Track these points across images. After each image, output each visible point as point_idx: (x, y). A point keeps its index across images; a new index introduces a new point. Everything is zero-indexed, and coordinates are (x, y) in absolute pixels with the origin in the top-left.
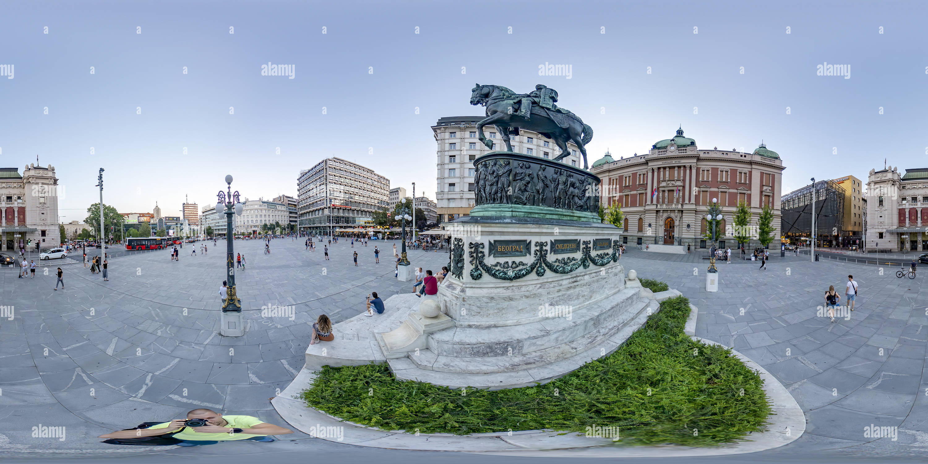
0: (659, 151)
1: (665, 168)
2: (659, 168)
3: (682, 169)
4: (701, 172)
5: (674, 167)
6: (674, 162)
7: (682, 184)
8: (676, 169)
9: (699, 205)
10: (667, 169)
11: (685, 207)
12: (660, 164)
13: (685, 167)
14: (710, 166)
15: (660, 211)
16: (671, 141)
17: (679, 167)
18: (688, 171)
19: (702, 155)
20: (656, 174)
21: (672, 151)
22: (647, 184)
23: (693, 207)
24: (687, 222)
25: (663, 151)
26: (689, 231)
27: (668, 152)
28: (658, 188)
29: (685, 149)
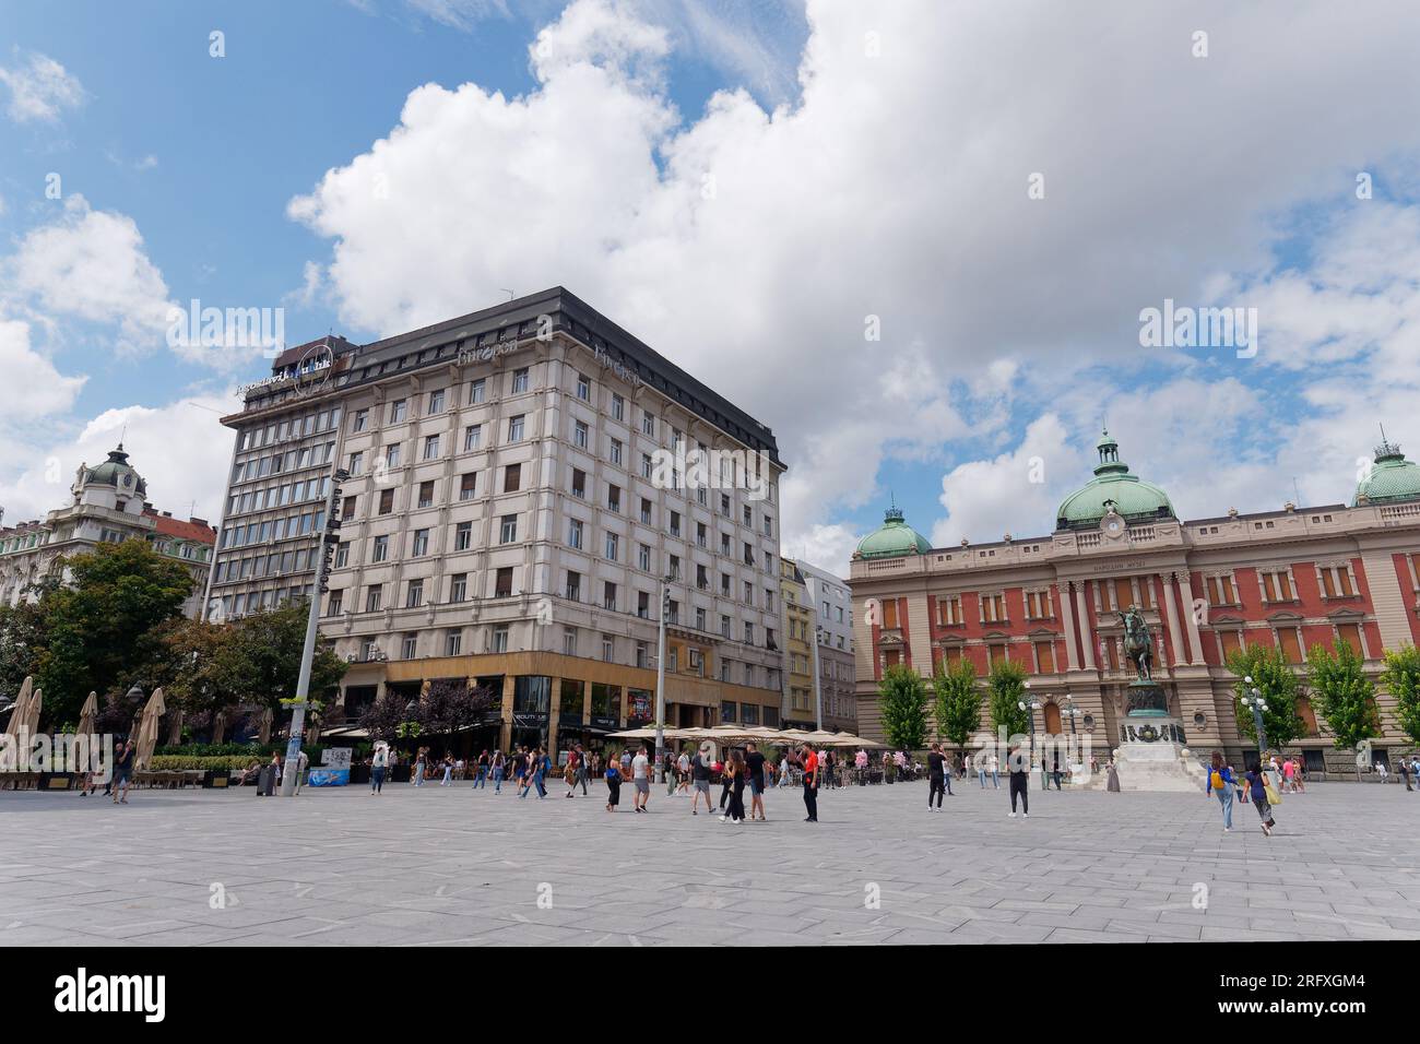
0: (1079, 534)
1: (1102, 582)
2: (1088, 583)
3: (1151, 581)
4: (1205, 585)
5: (1128, 579)
6: (1125, 567)
7: (1159, 621)
8: (1134, 583)
9: (1220, 667)
10: (1110, 585)
11: (1178, 675)
12: (1089, 572)
13: (1156, 576)
14: (1229, 566)
15: (1112, 686)
16: (1104, 504)
17: (1142, 579)
18: (1168, 589)
19: (1200, 539)
20: (1080, 596)
21: (1114, 536)
22: (1058, 620)
23: (1204, 674)
24: (1194, 708)
25: (1090, 536)
26: (1203, 730)
27: (1103, 537)
28: (1093, 631)
29: (1149, 530)
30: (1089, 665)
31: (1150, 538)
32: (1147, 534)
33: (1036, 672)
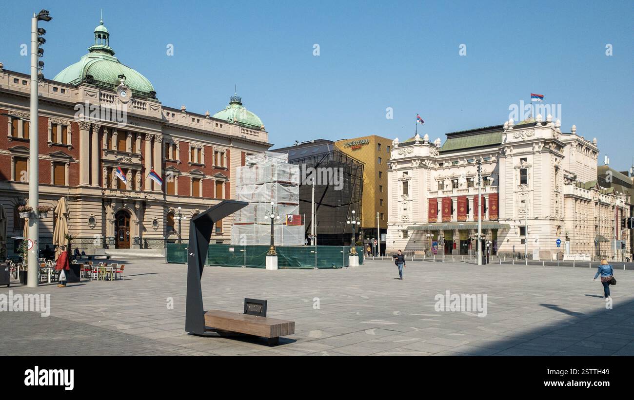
1: (110, 129)
2: (102, 128)
3: (139, 137)
4: (164, 146)
5: (126, 132)
7: (140, 163)
8: (129, 135)
9: (165, 195)
10: (115, 133)
11: (148, 197)
13: (143, 135)
14: (177, 139)
16: (119, 77)
17: (134, 134)
18: (148, 144)
20: (96, 135)
21: (124, 101)
22: (75, 148)
23: (161, 197)
24: (153, 217)
25: (107, 96)
26: (156, 230)
27: (116, 99)
28: (101, 161)
29: (144, 104)
30: (95, 183)
31: (144, 109)
32: (142, 106)
33: (52, 183)
